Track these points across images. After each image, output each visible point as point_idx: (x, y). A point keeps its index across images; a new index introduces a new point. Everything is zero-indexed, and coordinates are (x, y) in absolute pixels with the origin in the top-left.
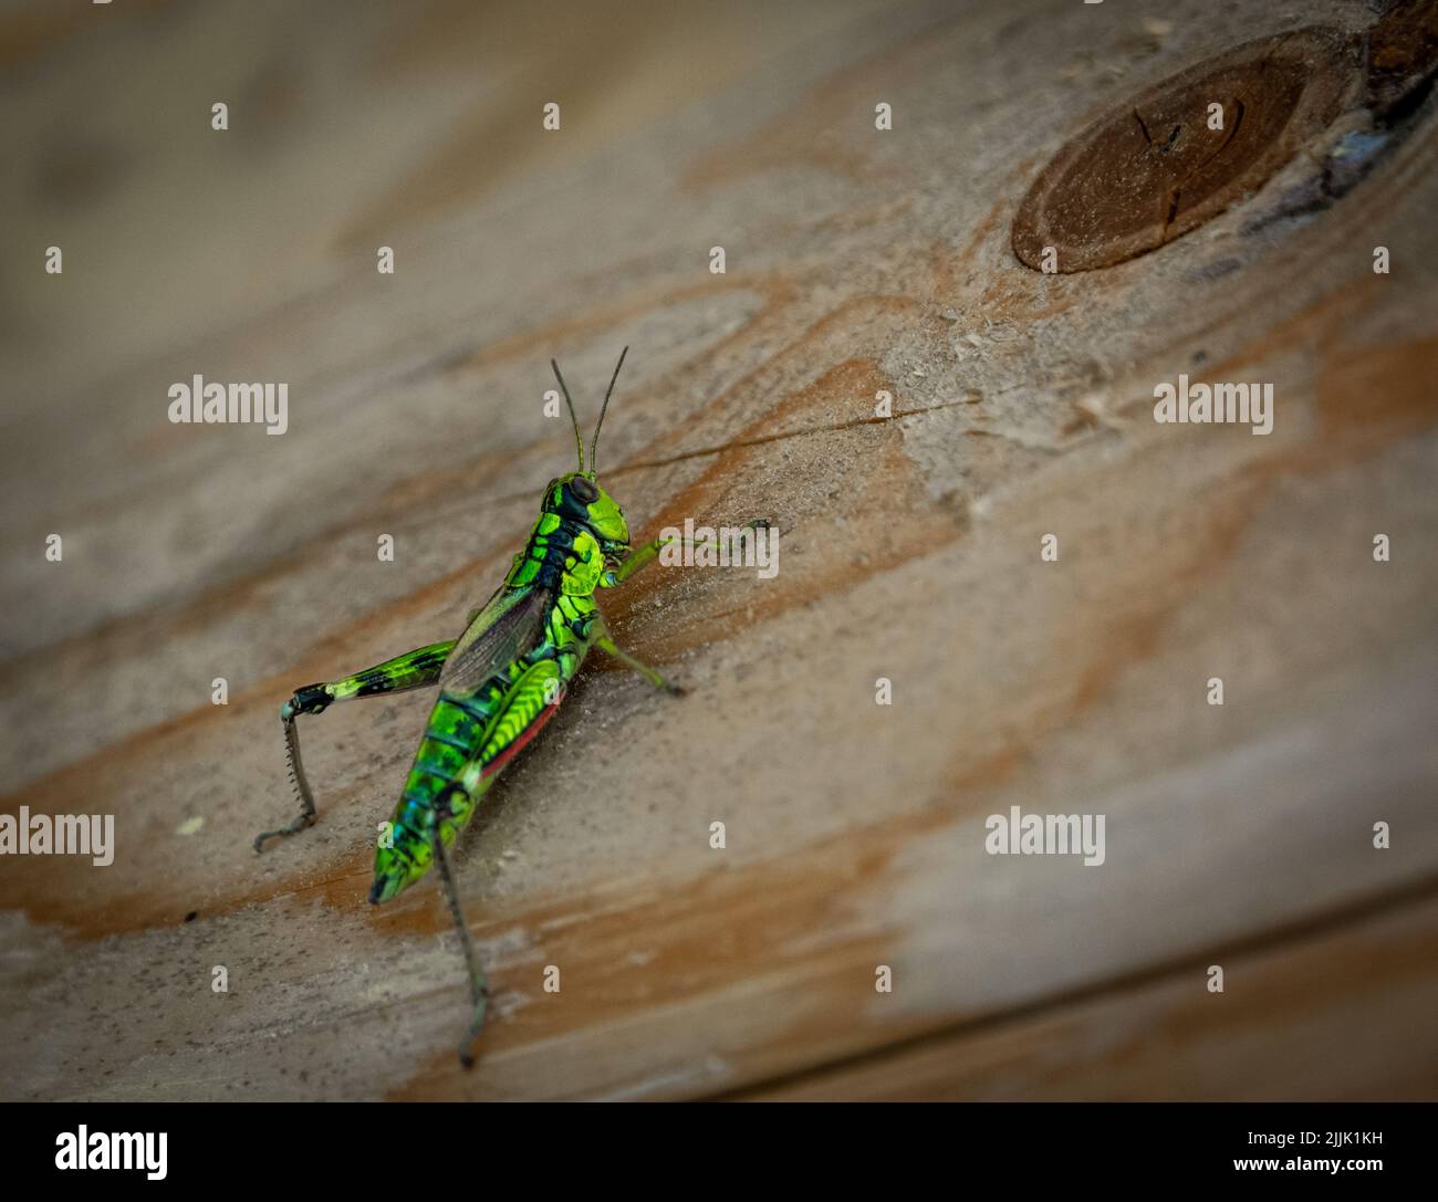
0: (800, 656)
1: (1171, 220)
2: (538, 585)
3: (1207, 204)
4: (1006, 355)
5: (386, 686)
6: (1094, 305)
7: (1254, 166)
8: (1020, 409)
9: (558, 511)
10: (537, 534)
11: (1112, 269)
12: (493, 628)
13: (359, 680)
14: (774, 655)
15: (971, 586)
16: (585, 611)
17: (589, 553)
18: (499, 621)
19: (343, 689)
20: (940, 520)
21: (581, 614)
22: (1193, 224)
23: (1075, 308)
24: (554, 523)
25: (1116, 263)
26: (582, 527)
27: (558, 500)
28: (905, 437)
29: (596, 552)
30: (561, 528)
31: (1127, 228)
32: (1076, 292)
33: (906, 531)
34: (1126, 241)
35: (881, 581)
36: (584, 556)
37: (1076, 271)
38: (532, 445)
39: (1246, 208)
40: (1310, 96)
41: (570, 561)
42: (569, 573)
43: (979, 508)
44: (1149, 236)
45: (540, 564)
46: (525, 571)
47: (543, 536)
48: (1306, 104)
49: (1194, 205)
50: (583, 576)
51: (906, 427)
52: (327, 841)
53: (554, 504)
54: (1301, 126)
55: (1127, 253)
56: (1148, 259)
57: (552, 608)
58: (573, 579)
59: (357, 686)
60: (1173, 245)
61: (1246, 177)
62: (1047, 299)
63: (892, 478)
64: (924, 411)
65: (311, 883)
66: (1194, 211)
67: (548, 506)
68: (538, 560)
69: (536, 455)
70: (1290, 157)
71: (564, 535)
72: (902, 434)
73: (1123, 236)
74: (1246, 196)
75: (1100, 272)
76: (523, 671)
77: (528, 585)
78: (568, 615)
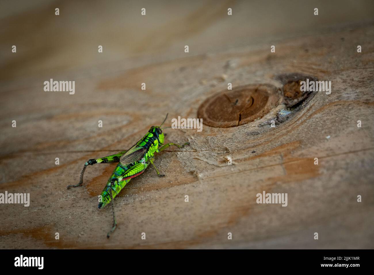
0: (156, 201)
1: (240, 120)
2: (144, 147)
3: (249, 118)
4: (201, 142)
5: (107, 162)
6: (223, 136)
7: (259, 112)
8: (207, 155)
9: (153, 133)
10: (147, 136)
11: (226, 128)
12: (133, 153)
13: (102, 160)
14: (150, 200)
15: (200, 193)
16: (152, 156)
17: (156, 144)
18: (135, 152)
19: (99, 161)
20: (190, 177)
21: (151, 156)
22: (246, 122)
23: (218, 135)
24: (151, 135)
25: (227, 127)
26: (157, 138)
27: (154, 131)
28: (178, 156)
29: (157, 144)
30: (153, 137)
31: (229, 120)
32: (218, 132)
33: (181, 178)
34: (229, 123)
35: (176, 188)
36: (155, 145)
37: (217, 127)
38: (74, 141)
39: (259, 121)
40: (271, 99)
41: (152, 145)
42: (151, 147)
43: (200, 175)
44: (235, 123)
45: (146, 143)
46: (142, 143)
47: (148, 137)
48: (270, 101)
49: (246, 118)
50: (153, 148)
51: (178, 154)
52: (31, 223)
53: (153, 131)
54: (270, 106)
55: (230, 125)
56: (235, 128)
57: (146, 153)
58: (151, 149)
59: (101, 161)
60: (241, 126)
61: (258, 114)
62: (210, 132)
63: (175, 165)
64: (182, 151)
65: (28, 232)
66: (246, 119)
67: (151, 131)
68: (146, 142)
69: (77, 143)
70: (268, 112)
71: (153, 139)
72: (177, 156)
73: (228, 121)
74: (258, 118)
75: (223, 128)
76: (137, 164)
77: (142, 146)
78: (149, 155)
